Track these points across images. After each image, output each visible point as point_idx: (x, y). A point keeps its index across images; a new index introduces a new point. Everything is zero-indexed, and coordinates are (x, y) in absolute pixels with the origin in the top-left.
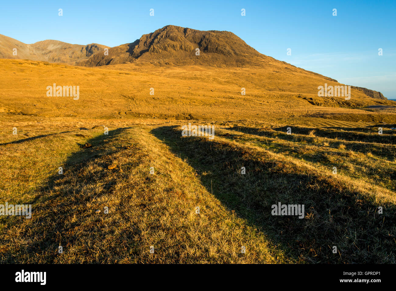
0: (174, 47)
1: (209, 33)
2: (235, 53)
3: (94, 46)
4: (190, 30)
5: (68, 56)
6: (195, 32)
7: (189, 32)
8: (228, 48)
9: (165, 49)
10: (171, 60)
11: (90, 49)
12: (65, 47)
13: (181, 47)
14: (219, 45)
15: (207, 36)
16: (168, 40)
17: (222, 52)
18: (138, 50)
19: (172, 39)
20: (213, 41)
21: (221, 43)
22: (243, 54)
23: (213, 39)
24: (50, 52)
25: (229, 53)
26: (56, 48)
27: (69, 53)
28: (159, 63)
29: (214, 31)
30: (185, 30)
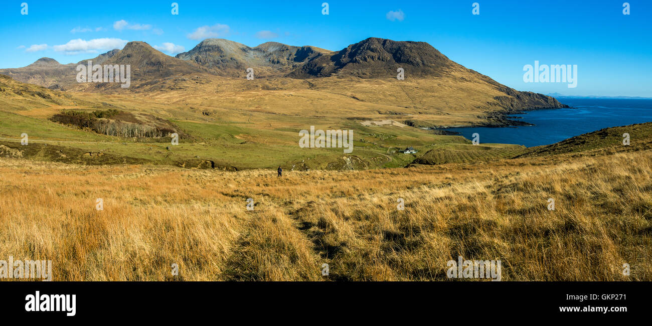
0: (373, 58)
1: (403, 44)
2: (423, 64)
3: (309, 50)
4: (388, 41)
5: (285, 58)
6: (393, 43)
7: (387, 44)
8: (418, 59)
9: (365, 60)
10: (368, 71)
11: (303, 53)
12: (283, 49)
13: (379, 58)
14: (410, 57)
15: (402, 48)
16: (369, 51)
17: (412, 63)
18: (344, 60)
19: (372, 50)
20: (406, 53)
21: (412, 55)
22: (429, 64)
23: (407, 51)
24: (270, 54)
25: (418, 64)
26: (275, 50)
27: (286, 55)
28: (358, 73)
29: (410, 42)
30: (385, 41)
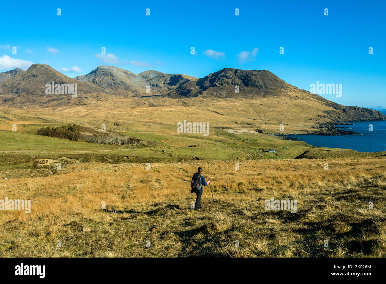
0: (227, 83)
1: (250, 72)
2: (266, 87)
3: (180, 77)
4: (239, 71)
5: (162, 83)
6: (242, 72)
7: (238, 72)
8: (261, 83)
9: (222, 84)
10: (224, 93)
11: (175, 79)
12: (160, 76)
13: (232, 83)
14: (255, 81)
15: (249, 75)
16: (224, 78)
17: (257, 86)
18: (206, 84)
19: (227, 77)
20: (252, 79)
21: (257, 80)
22: (270, 87)
23: (253, 77)
24: (151, 79)
25: (261, 87)
26: (155, 76)
27: (162, 80)
28: (217, 94)
29: (255, 71)
30: (237, 70)
